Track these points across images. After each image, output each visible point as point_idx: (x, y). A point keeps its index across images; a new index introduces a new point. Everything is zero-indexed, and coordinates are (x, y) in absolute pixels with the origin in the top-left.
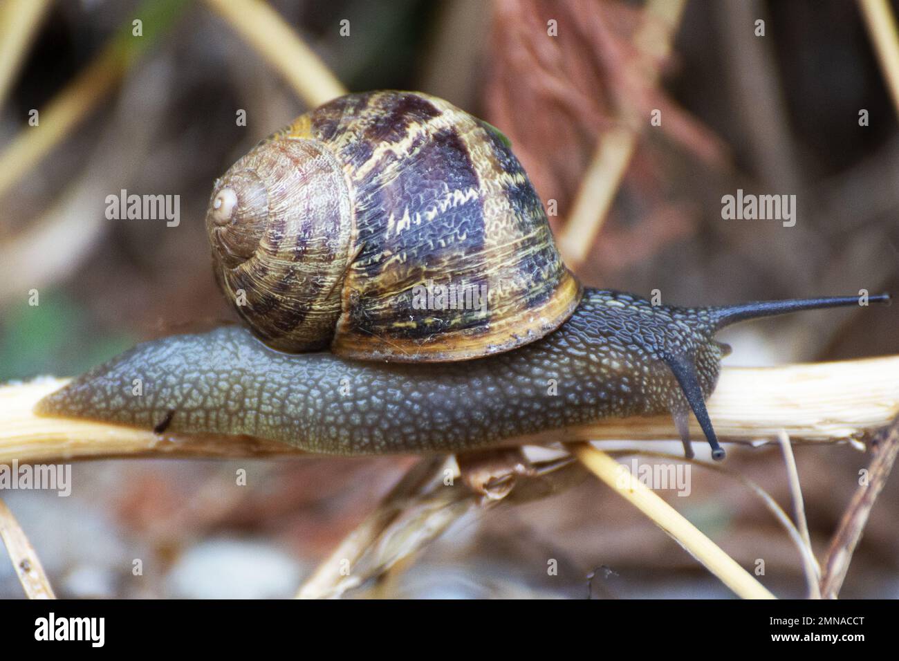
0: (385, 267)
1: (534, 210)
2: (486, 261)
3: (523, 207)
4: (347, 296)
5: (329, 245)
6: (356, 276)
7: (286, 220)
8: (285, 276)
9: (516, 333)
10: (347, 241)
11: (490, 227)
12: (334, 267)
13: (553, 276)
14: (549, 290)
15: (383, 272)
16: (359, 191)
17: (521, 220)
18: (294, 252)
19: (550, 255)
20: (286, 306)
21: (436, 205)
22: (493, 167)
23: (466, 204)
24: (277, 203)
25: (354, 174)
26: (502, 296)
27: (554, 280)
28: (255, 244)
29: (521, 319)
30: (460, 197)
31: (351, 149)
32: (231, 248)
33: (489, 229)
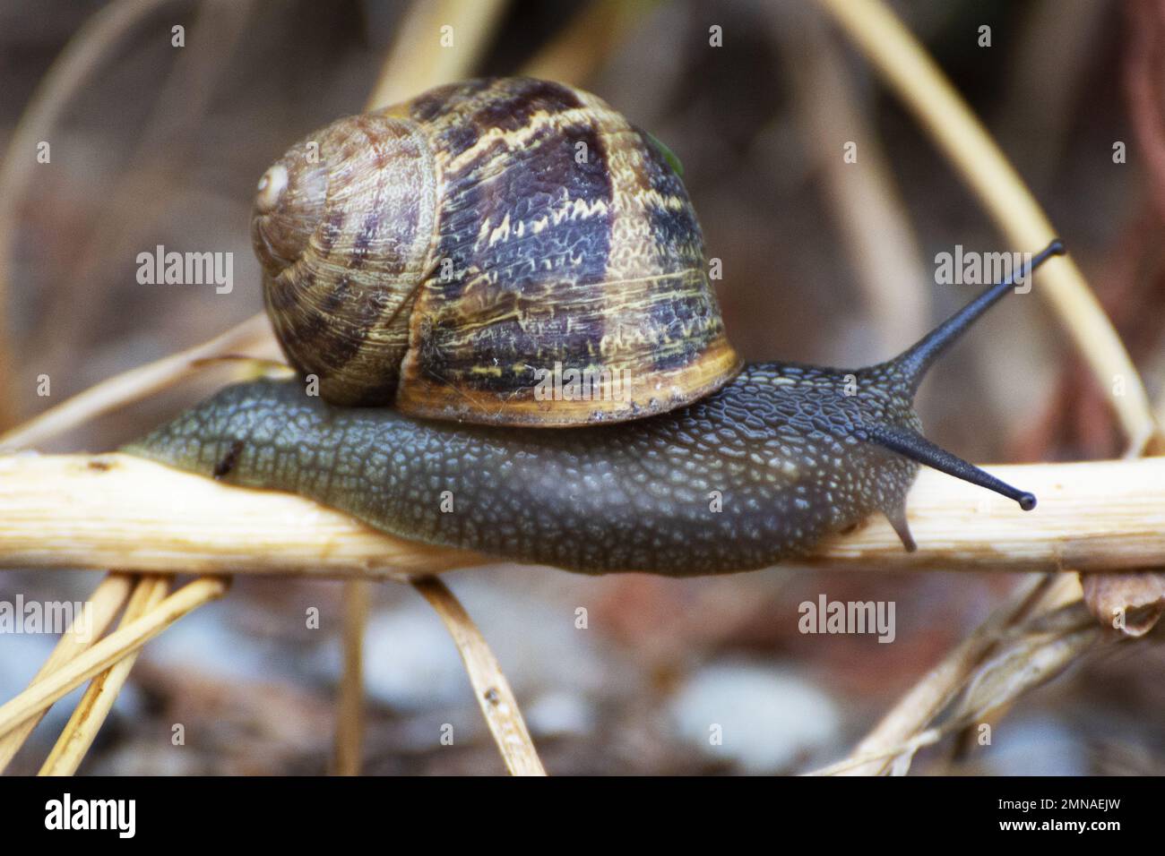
0: (468, 288)
1: (686, 246)
2: (605, 297)
3: (670, 237)
4: (416, 325)
5: (399, 251)
6: (431, 297)
7: (346, 211)
8: (337, 287)
9: (635, 400)
10: (424, 248)
11: (617, 253)
12: (402, 282)
13: (699, 336)
14: (690, 352)
15: (465, 295)
16: (450, 186)
17: (663, 253)
18: (350, 255)
19: (699, 307)
20: (334, 330)
21: (548, 214)
22: (637, 180)
23: (589, 219)
24: (338, 188)
25: (448, 164)
26: (621, 346)
27: (699, 341)
28: (303, 242)
29: (644, 383)
30: (583, 209)
31: (451, 133)
32: (274, 246)
33: (615, 256)
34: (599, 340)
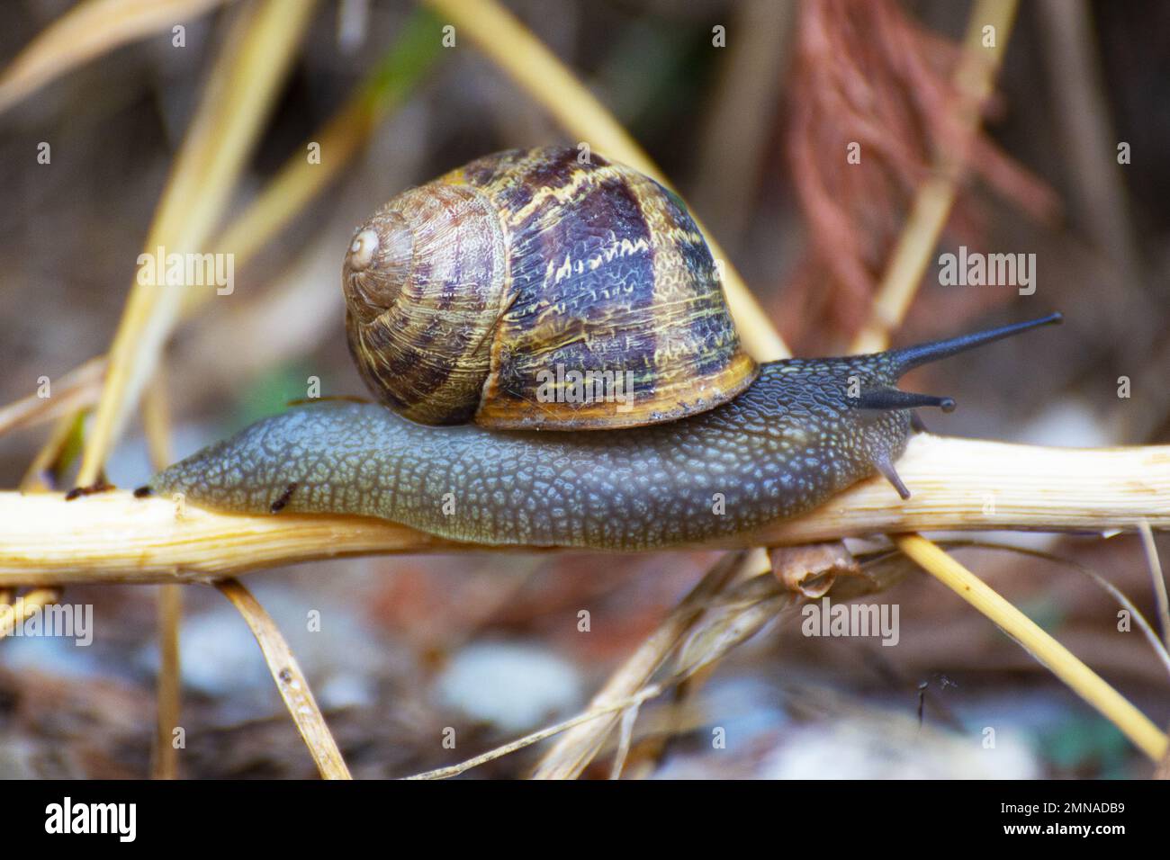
0: (541, 318)
2: (654, 317)
3: (698, 266)
4: (497, 352)
5: (480, 292)
6: (509, 328)
7: (432, 263)
8: (429, 327)
9: (685, 401)
10: (499, 289)
11: (661, 281)
12: (484, 318)
13: (727, 345)
14: (723, 358)
15: (538, 325)
16: (515, 236)
17: (694, 279)
18: (440, 299)
19: (726, 322)
20: (427, 362)
21: (601, 253)
22: (666, 221)
23: (634, 254)
24: (423, 245)
25: (511, 219)
26: (671, 358)
27: (728, 349)
28: (396, 291)
29: (691, 386)
30: (628, 247)
31: (508, 194)
32: (370, 297)
33: (659, 283)
34: (653, 354)
